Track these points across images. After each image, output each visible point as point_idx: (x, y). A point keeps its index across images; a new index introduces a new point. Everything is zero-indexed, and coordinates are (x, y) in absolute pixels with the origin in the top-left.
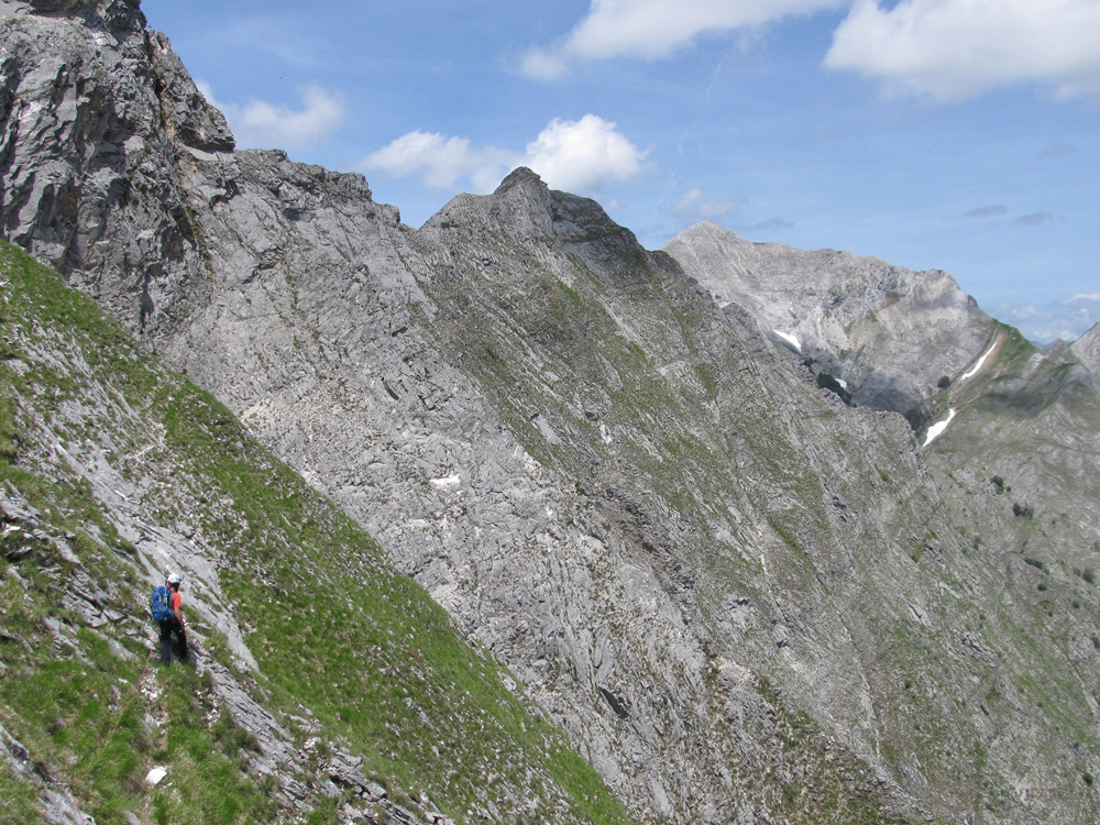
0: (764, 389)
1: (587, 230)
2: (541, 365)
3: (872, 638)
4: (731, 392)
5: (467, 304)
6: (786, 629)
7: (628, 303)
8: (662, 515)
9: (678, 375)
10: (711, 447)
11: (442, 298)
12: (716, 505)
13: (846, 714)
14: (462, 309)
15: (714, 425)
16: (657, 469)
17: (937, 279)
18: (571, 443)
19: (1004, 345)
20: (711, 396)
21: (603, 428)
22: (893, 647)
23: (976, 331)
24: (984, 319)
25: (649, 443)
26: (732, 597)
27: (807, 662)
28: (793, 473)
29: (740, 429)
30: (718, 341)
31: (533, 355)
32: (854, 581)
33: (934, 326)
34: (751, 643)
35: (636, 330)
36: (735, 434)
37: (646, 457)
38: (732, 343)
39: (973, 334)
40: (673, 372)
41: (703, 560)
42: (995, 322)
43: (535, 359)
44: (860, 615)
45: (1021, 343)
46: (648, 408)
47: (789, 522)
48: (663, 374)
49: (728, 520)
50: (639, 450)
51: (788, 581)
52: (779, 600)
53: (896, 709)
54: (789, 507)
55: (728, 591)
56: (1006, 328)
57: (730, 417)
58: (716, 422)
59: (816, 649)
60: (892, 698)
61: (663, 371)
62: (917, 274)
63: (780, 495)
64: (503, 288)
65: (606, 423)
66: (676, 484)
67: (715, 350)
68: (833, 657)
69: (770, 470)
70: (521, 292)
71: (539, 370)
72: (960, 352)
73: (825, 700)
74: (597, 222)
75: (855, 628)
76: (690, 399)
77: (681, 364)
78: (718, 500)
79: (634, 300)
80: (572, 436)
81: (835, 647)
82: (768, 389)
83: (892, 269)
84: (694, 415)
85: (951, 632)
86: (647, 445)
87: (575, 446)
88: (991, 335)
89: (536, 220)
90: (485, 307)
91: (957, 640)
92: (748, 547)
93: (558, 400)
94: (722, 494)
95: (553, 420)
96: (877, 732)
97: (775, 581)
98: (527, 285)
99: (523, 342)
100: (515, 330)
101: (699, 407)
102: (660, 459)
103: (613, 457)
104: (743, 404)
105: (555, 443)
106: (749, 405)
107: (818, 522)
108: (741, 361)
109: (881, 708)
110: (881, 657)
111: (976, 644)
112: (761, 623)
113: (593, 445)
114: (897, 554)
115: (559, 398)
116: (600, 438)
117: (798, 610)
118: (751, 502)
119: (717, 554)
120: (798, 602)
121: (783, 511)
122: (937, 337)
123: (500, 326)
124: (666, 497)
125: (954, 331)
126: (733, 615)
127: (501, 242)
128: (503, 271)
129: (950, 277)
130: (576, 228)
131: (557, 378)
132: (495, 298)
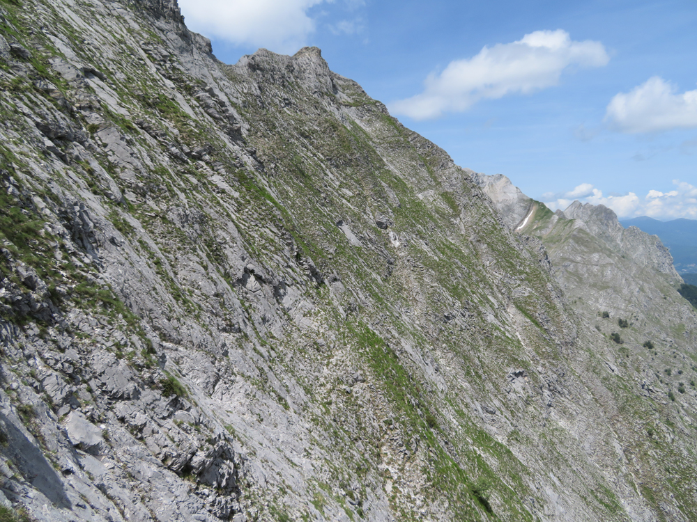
0: (490, 209)
1: (353, 99)
2: (338, 183)
3: (610, 394)
4: (470, 211)
5: (275, 128)
6: (549, 393)
7: (388, 149)
8: (449, 304)
9: (431, 199)
10: (465, 251)
11: (254, 120)
12: (480, 294)
13: (609, 462)
14: (271, 131)
15: (462, 235)
16: (436, 266)
17: (500, 179)
18: (370, 245)
19: (537, 211)
20: (457, 215)
21: (391, 234)
22: (627, 400)
23: (522, 204)
24: (525, 198)
25: (426, 247)
26: (511, 370)
27: (568, 419)
28: (522, 268)
29: (482, 237)
30: (455, 175)
31: (331, 175)
32: (582, 349)
33: (501, 203)
34: (531, 409)
35: (396, 168)
36: (478, 241)
37: (427, 258)
38: (465, 177)
39: (521, 206)
40: (428, 197)
41: (482, 339)
42: (531, 200)
43: (333, 178)
44: (595, 376)
45: (546, 210)
46: (418, 221)
47: (529, 305)
48: (421, 198)
49: (491, 306)
50: (421, 252)
51: (543, 352)
52: (540, 369)
53: (645, 454)
54: (527, 294)
55: (507, 365)
56: (537, 202)
57: (473, 229)
58: (463, 233)
59: (572, 407)
60: (640, 445)
61: (420, 196)
62: (489, 176)
63: (519, 286)
64: (302, 122)
65: (393, 230)
66: (452, 278)
67: (454, 182)
68: (586, 413)
69: (509, 267)
70: (316, 128)
71: (337, 187)
72: (515, 216)
73: (589, 452)
74: (359, 95)
75: (593, 386)
76: (443, 215)
77: (431, 192)
78: (480, 290)
79: (392, 148)
80: (370, 240)
81: (585, 404)
82: (493, 209)
83: (477, 174)
84: (448, 227)
85: (634, 380)
86: (425, 248)
87: (373, 248)
88: (530, 207)
89: (321, 79)
90: (289, 134)
91: (639, 386)
92: (507, 327)
93: (356, 211)
94: (481, 286)
95: (354, 227)
96: (633, 474)
97: (534, 353)
98: (319, 123)
99: (322, 164)
100: (315, 155)
101: (450, 222)
102: (436, 258)
103: (403, 257)
104: (480, 220)
105: (357, 245)
106: (484, 220)
107: (548, 305)
108: (473, 190)
109: (631, 453)
110: (622, 410)
111: (650, 388)
112: (535, 390)
113: (386, 248)
114: (587, 325)
115: (356, 210)
116: (390, 242)
117: (555, 376)
118: (500, 291)
119: (492, 334)
120: (554, 370)
121: (524, 297)
122: (503, 208)
123: (303, 150)
124: (448, 289)
125: (511, 205)
126: (514, 386)
127: (297, 91)
128: (300, 111)
129: (506, 177)
130: (346, 97)
131: (351, 194)
132: (296, 128)
